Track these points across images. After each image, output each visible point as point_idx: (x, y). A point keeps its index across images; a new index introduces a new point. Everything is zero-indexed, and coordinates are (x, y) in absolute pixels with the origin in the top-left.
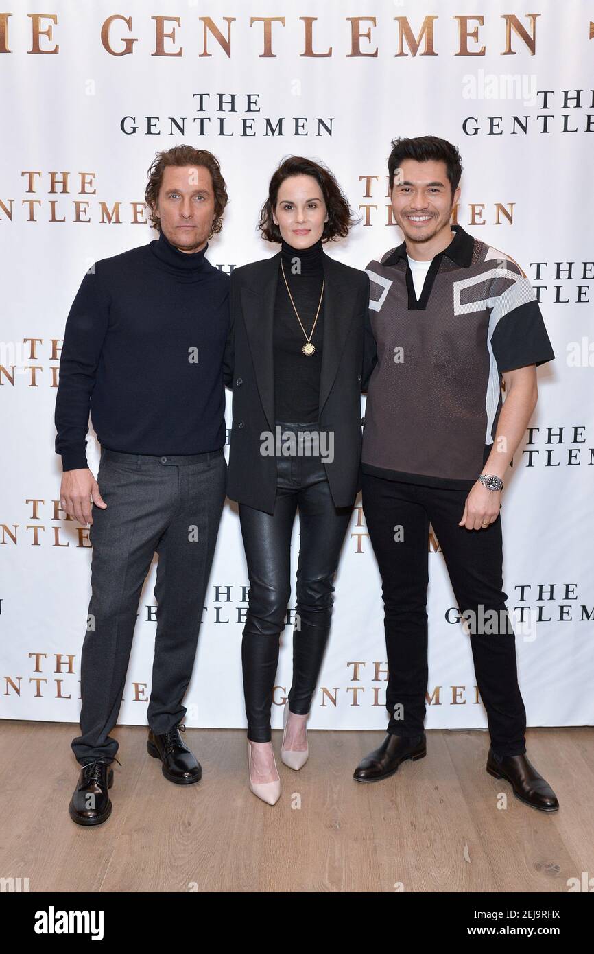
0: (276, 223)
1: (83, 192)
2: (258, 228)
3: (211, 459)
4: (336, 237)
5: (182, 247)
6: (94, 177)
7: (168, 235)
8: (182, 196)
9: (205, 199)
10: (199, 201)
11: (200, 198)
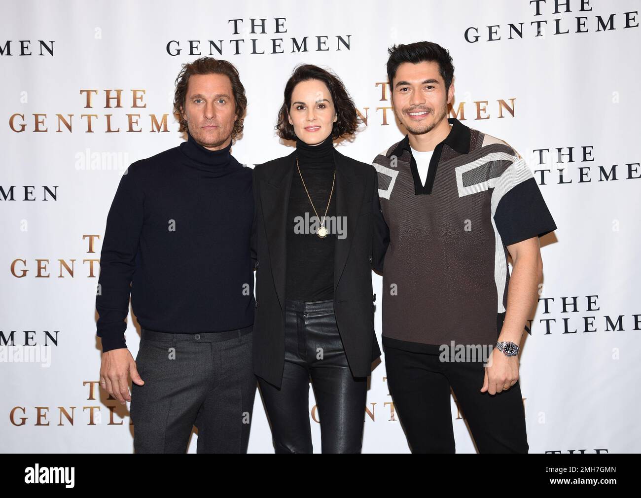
0: (291, 122)
1: (135, 106)
2: (276, 128)
3: (241, 335)
4: (345, 135)
5: (208, 145)
6: (145, 93)
7: (194, 136)
8: (206, 100)
9: (226, 102)
10: (220, 104)
11: (221, 102)
